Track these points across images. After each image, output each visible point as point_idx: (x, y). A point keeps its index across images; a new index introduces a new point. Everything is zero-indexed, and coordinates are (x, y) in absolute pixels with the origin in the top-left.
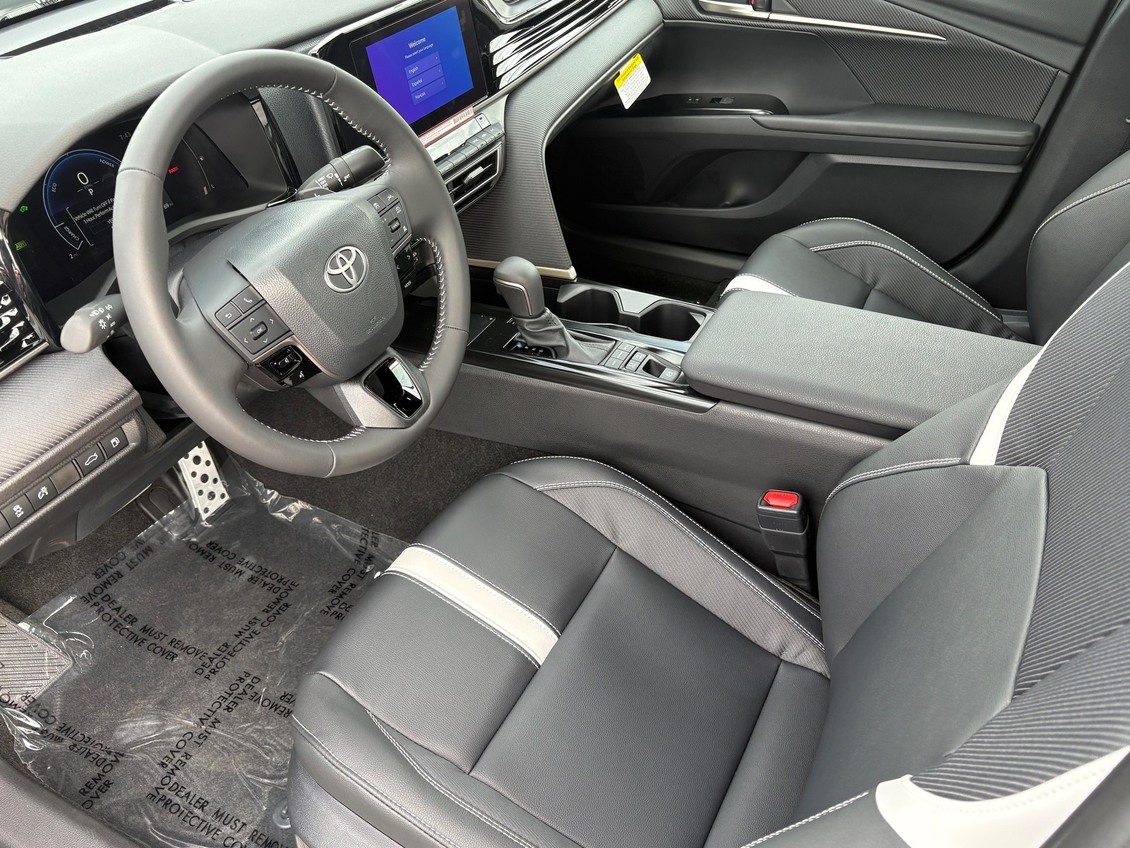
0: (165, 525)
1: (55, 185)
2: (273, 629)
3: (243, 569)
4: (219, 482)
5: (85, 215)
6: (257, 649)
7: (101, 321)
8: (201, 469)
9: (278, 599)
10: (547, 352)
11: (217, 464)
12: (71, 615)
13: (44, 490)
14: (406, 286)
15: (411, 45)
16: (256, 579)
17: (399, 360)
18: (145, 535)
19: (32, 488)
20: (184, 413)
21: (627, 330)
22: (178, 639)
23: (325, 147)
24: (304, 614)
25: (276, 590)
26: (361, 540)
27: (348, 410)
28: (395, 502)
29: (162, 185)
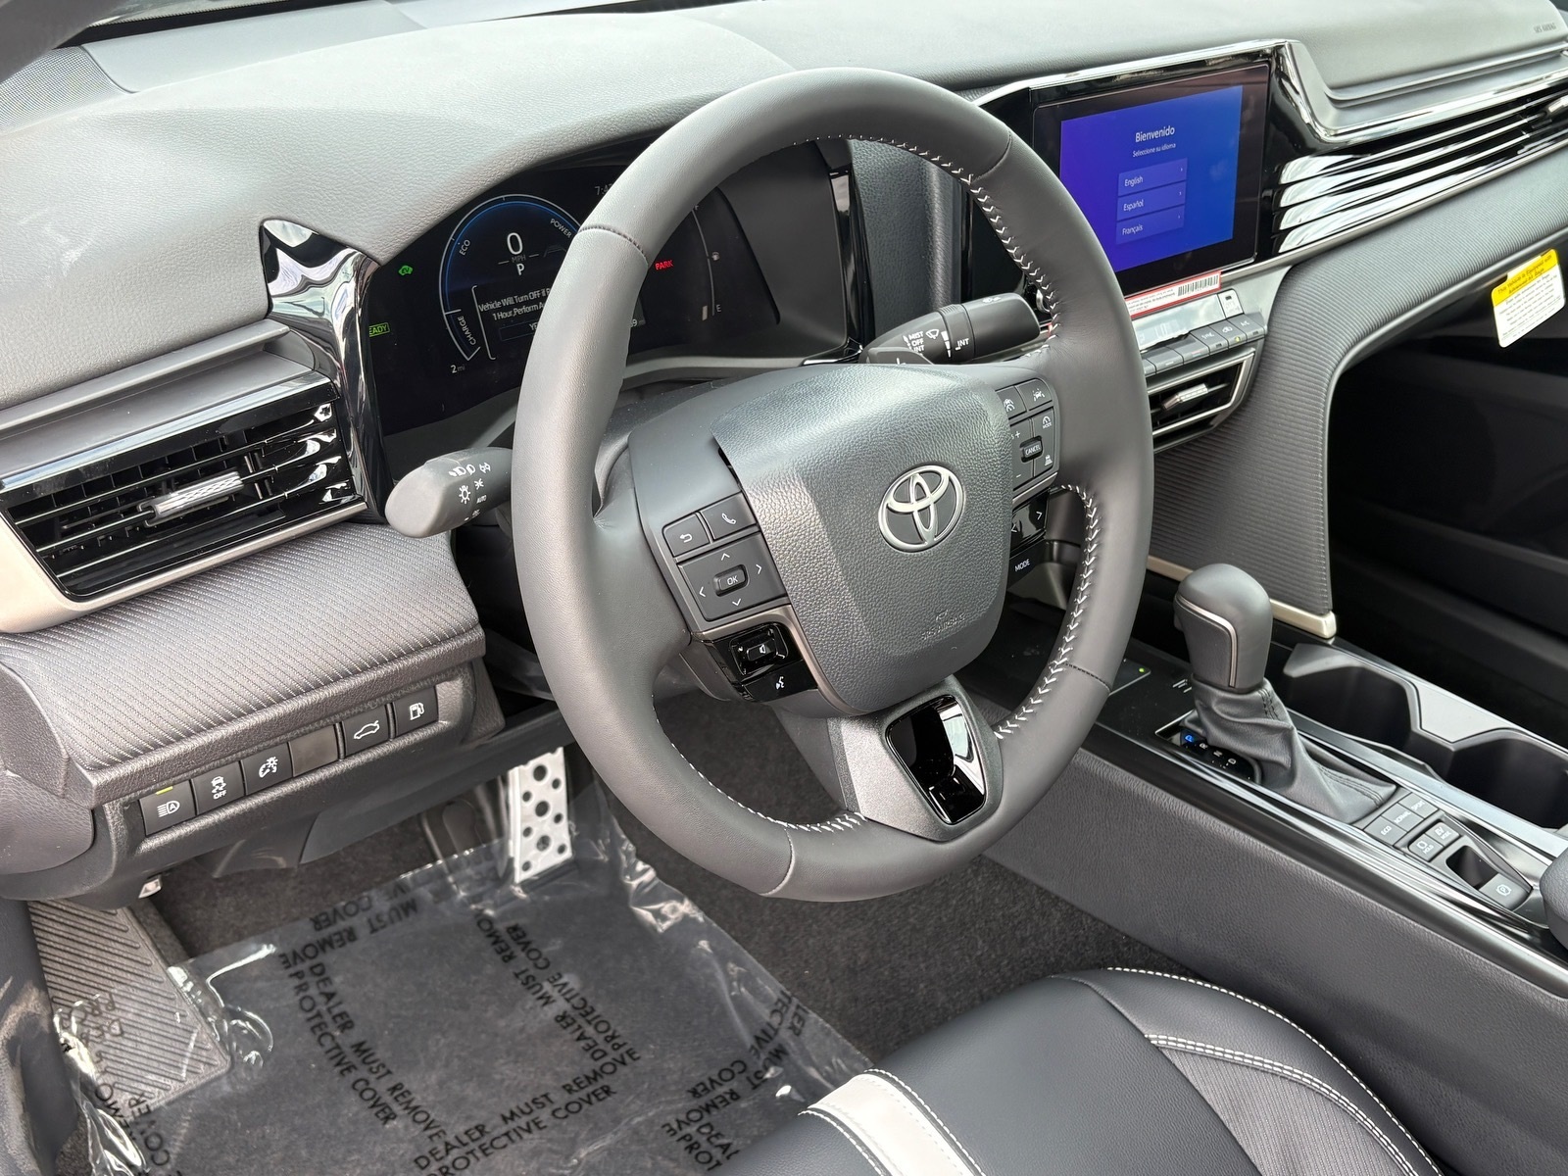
0: (451, 872)
1: (467, 243)
2: (570, 1128)
3: (555, 993)
4: (564, 822)
5: (498, 305)
6: (532, 1158)
7: (464, 489)
8: (541, 791)
9: (595, 1072)
10: (1244, 767)
11: (571, 789)
12: (257, 979)
13: (272, 762)
14: (1018, 568)
15: (1140, 137)
16: (569, 1021)
17: (964, 704)
18: (413, 878)
19: (253, 753)
20: (549, 691)
21: (1422, 769)
22: (406, 1087)
23: (934, 284)
24: (631, 1120)
25: (597, 1055)
26: (774, 1012)
27: (841, 772)
28: (855, 962)
29: (647, 268)
